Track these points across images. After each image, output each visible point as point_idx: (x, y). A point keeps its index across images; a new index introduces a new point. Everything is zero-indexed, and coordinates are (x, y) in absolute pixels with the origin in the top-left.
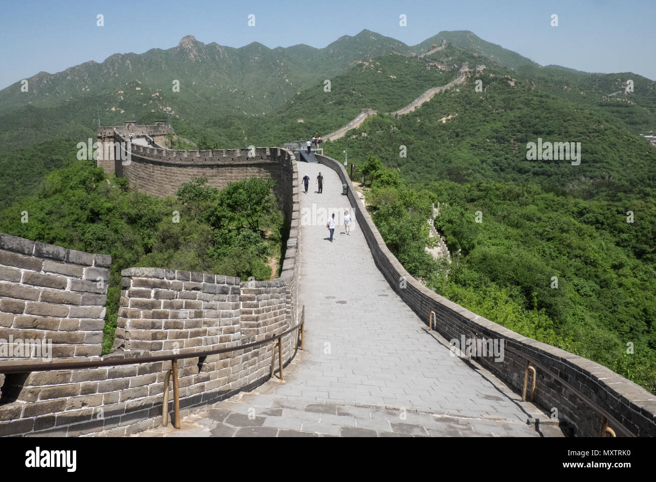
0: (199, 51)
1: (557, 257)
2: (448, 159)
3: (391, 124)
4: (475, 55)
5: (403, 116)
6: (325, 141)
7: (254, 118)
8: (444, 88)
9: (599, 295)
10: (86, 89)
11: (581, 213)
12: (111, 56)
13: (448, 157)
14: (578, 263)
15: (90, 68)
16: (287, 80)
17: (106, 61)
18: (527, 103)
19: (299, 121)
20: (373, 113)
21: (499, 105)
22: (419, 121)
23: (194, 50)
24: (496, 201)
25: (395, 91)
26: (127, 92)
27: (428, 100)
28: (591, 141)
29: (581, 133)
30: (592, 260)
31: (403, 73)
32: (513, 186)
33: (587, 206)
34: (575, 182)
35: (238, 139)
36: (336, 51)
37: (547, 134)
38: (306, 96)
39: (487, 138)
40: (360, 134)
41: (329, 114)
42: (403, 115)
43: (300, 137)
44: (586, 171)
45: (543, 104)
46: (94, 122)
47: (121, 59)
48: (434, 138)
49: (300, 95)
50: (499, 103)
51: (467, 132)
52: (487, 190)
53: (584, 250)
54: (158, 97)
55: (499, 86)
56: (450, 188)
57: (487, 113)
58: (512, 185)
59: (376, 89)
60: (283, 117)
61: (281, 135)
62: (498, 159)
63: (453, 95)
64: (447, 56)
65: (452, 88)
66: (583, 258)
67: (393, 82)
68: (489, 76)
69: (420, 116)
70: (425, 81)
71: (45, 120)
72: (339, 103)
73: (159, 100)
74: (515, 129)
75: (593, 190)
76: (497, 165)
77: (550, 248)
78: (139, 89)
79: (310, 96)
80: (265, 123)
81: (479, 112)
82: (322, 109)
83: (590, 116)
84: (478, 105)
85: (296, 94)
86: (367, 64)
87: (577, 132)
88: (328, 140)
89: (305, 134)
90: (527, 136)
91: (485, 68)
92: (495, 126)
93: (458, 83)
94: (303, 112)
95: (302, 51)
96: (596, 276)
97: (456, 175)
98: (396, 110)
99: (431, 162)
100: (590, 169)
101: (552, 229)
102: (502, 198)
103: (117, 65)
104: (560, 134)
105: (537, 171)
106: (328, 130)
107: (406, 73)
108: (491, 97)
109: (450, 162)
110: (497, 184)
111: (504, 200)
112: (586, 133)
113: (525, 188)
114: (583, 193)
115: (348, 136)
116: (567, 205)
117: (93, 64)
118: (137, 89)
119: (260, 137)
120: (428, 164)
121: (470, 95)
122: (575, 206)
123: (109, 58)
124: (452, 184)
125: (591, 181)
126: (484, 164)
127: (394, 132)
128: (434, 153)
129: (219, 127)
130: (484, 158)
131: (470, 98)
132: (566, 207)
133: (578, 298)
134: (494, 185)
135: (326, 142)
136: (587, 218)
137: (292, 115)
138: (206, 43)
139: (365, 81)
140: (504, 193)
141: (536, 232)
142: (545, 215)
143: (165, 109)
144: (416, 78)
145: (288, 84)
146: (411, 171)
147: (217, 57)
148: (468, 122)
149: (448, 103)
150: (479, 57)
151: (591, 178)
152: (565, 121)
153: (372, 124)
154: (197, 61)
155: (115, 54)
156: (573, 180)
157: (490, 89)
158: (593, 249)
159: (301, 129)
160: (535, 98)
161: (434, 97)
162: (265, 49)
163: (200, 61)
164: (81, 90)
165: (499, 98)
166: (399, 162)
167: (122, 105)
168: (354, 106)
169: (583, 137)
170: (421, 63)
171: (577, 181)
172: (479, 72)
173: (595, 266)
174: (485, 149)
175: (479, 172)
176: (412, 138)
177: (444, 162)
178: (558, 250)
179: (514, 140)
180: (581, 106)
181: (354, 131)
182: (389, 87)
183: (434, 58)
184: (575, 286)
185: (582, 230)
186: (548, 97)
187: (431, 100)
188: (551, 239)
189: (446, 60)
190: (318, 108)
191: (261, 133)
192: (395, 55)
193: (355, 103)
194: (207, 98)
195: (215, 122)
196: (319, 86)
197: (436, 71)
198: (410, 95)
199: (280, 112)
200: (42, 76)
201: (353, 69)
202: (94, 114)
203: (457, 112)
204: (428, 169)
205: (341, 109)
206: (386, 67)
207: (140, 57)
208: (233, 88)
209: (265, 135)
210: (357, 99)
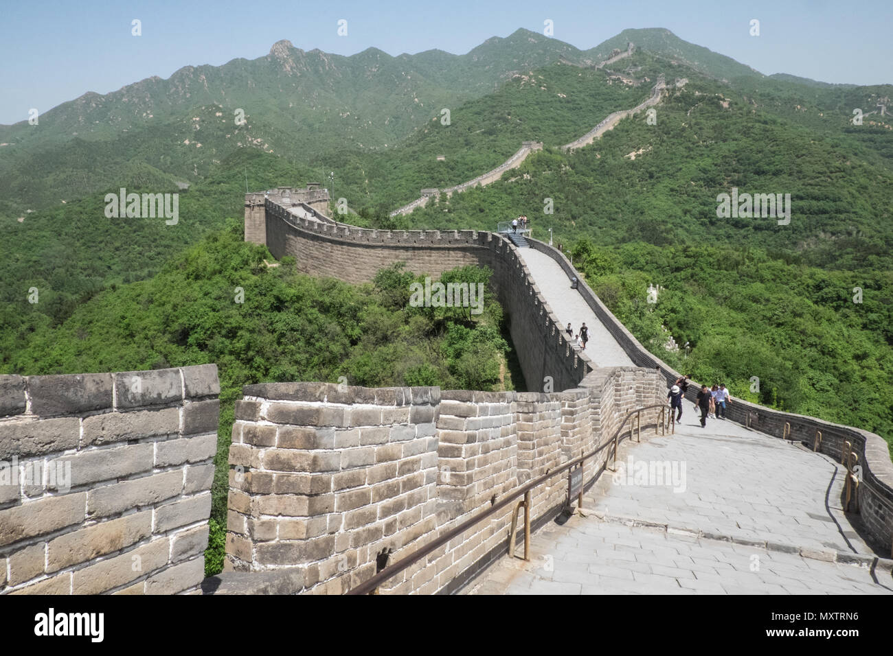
0: (297, 60)
1: (789, 346)
2: (638, 210)
3: (562, 162)
4: (674, 63)
5: (577, 151)
6: (475, 186)
7: (376, 153)
8: (632, 112)
9: (837, 390)
10: (147, 114)
11: (818, 288)
12: (180, 70)
13: (639, 206)
14: (813, 352)
15: (153, 86)
16: (416, 100)
17: (174, 76)
18: (746, 132)
19: (439, 159)
20: (537, 147)
21: (708, 135)
22: (599, 156)
23: (290, 60)
24: (709, 270)
25: (565, 114)
26: (204, 118)
27: (611, 128)
28: (833, 185)
29: (819, 173)
30: (830, 349)
31: (575, 90)
32: (731, 251)
33: (825, 278)
34: (812, 240)
35: (356, 183)
36: (481, 59)
37: (774, 174)
39: (692, 179)
40: (522, 176)
41: (477, 147)
42: (577, 149)
43: (441, 180)
44: (826, 225)
45: (768, 134)
46: (162, 160)
47: (193, 73)
48: (620, 180)
49: (435, 121)
50: (707, 132)
51: (665, 172)
52: (696, 256)
53: (820, 337)
54: (245, 125)
55: (707, 108)
56: (648, 253)
57: (691, 146)
58: (728, 249)
59: (539, 113)
60: (414, 152)
61: (415, 178)
62: (706, 208)
63: (644, 121)
64: (635, 65)
65: (642, 112)
66: (819, 348)
67: (561, 102)
68: (693, 94)
69: (600, 150)
70: (606, 100)
71: (98, 158)
72: (490, 132)
73: (247, 129)
74: (730, 168)
75: (835, 251)
76: (705, 217)
77: (780, 335)
78: (220, 114)
80: (390, 160)
81: (681, 144)
82: (466, 141)
83: (832, 150)
84: (679, 135)
85: (431, 121)
86: (526, 78)
87: (814, 171)
88: (479, 184)
89: (447, 177)
90: (745, 177)
91: (687, 82)
92: (702, 164)
93: (652, 104)
94: (442, 145)
95: (434, 59)
96: (835, 368)
97: (652, 233)
98: (567, 142)
99: (616, 212)
100: (831, 222)
101: (783, 313)
102: (716, 267)
103: (188, 82)
104: (790, 175)
105: (759, 225)
106: (477, 171)
107: (580, 89)
108: (696, 124)
109: (642, 213)
110: (709, 249)
111: (719, 269)
112: (826, 173)
113: (746, 254)
114: (822, 255)
115: (505, 178)
116: (801, 276)
117: (156, 81)
118: (218, 114)
119: (384, 179)
120: (612, 216)
121: (668, 121)
122: (811, 277)
123: (177, 72)
124: (651, 247)
125: (833, 238)
126: (688, 215)
127: (566, 173)
128: (620, 200)
129: (330, 166)
130: (687, 207)
131: (668, 125)
132: (799, 278)
133: (813, 393)
134: (706, 250)
135: (477, 187)
136: (826, 294)
137: (427, 149)
138: (306, 50)
139: (524, 103)
140: (718, 260)
141: (764, 316)
142: (775, 296)
143: (255, 142)
144: (592, 96)
145: (417, 105)
146: (590, 224)
147: (321, 69)
148: (665, 159)
149: (638, 132)
150: (679, 66)
151: (833, 234)
152: (798, 157)
153: (537, 162)
154: (295, 75)
155: (185, 67)
156: (808, 237)
157: (694, 113)
158: (831, 336)
159: (441, 170)
160: (757, 125)
161: (619, 124)
162: (384, 56)
163: (299, 74)
164: (141, 117)
165: (707, 124)
166: (573, 213)
167: (198, 136)
168: (509, 135)
169: (823, 178)
170: (600, 75)
171: (814, 238)
172: (680, 89)
173: (834, 357)
174: (689, 195)
175: (682, 227)
176: (590, 180)
177: (634, 213)
178: (790, 338)
179: (728, 183)
180: (819, 133)
181: (513, 173)
182: (557, 109)
183: (617, 69)
184: (810, 379)
185: (819, 313)
186: (774, 122)
187: (615, 128)
188: (782, 324)
189: (633, 70)
190: (461, 140)
191: (386, 174)
192: (564, 65)
193: (512, 132)
194: (310, 126)
195: (324, 159)
196: (462, 109)
197: (620, 87)
198: (586, 120)
199: (411, 145)
200: (90, 97)
201: (507, 85)
202: (162, 150)
203: (651, 144)
204: (613, 222)
205: (492, 141)
206: (553, 82)
207: (218, 69)
208: (344, 111)
209: (392, 176)
210: (514, 127)
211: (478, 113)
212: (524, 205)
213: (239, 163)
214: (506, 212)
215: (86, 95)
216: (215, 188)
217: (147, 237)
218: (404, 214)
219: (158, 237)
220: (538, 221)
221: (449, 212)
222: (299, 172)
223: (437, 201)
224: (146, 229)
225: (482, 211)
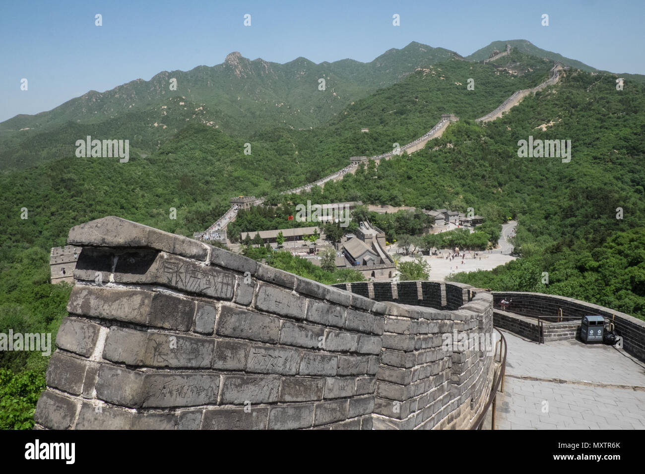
0: (245, 67)
3: (479, 133)
5: (489, 124)
6: (401, 154)
7: (304, 131)
8: (535, 90)
10: (133, 106)
12: (158, 74)
15: (138, 86)
16: (335, 94)
17: (154, 79)
19: (363, 131)
20: (455, 119)
21: (616, 108)
22: (509, 129)
23: (240, 67)
25: (462, 98)
26: (170, 107)
27: (517, 104)
35: (288, 154)
36: (383, 64)
38: (361, 106)
39: (614, 148)
40: (445, 145)
41: (391, 124)
42: (489, 122)
43: (366, 150)
46: (135, 139)
47: (168, 76)
49: (353, 105)
51: (581, 142)
54: (202, 111)
57: (602, 117)
59: (441, 97)
60: (337, 129)
61: (342, 148)
62: (636, 176)
63: (549, 97)
64: (514, 61)
65: (545, 90)
67: (458, 89)
69: (510, 123)
70: (496, 87)
72: (401, 113)
73: (203, 114)
78: (183, 104)
79: (366, 106)
80: (317, 135)
81: (591, 116)
82: (381, 119)
84: (586, 109)
85: (349, 105)
86: (428, 70)
88: (405, 152)
89: (371, 147)
92: (620, 133)
93: (551, 84)
94: (360, 123)
95: (347, 66)
98: (477, 116)
99: (542, 180)
103: (164, 83)
109: (571, 180)
115: (429, 146)
117: (140, 82)
118: (181, 103)
119: (312, 151)
120: (539, 183)
121: (572, 97)
123: (156, 76)
127: (486, 143)
129: (266, 140)
131: (573, 100)
135: (403, 155)
137: (347, 126)
138: (252, 59)
139: (427, 89)
143: (208, 124)
145: (335, 98)
146: (517, 191)
147: (262, 73)
148: (578, 130)
149: (545, 107)
153: (457, 133)
154: (243, 77)
155: (162, 72)
157: (593, 90)
159: (366, 140)
161: (524, 101)
162: (309, 63)
163: (246, 77)
164: (128, 108)
166: (499, 180)
167: (165, 120)
168: (418, 114)
170: (488, 68)
181: (436, 142)
182: (455, 94)
183: (500, 64)
187: (521, 104)
189: (514, 65)
190: (377, 119)
191: (313, 146)
192: (457, 61)
193: (420, 112)
194: (253, 113)
195: (261, 135)
196: (375, 95)
197: (507, 77)
198: (481, 103)
199: (333, 124)
200: (92, 94)
201: (411, 77)
202: (136, 131)
203: (560, 117)
204: (539, 189)
205: (404, 119)
206: (449, 74)
207: (186, 74)
208: (279, 102)
209: (318, 149)
210: (423, 108)
211: (389, 98)
212: (449, 172)
213: (186, 137)
214: (434, 179)
215: (89, 93)
216: (162, 157)
217: (84, 202)
218: (335, 181)
219: (93, 203)
220: (466, 188)
221: (379, 178)
222: (238, 143)
223: (366, 168)
224: (84, 194)
225: (409, 178)
